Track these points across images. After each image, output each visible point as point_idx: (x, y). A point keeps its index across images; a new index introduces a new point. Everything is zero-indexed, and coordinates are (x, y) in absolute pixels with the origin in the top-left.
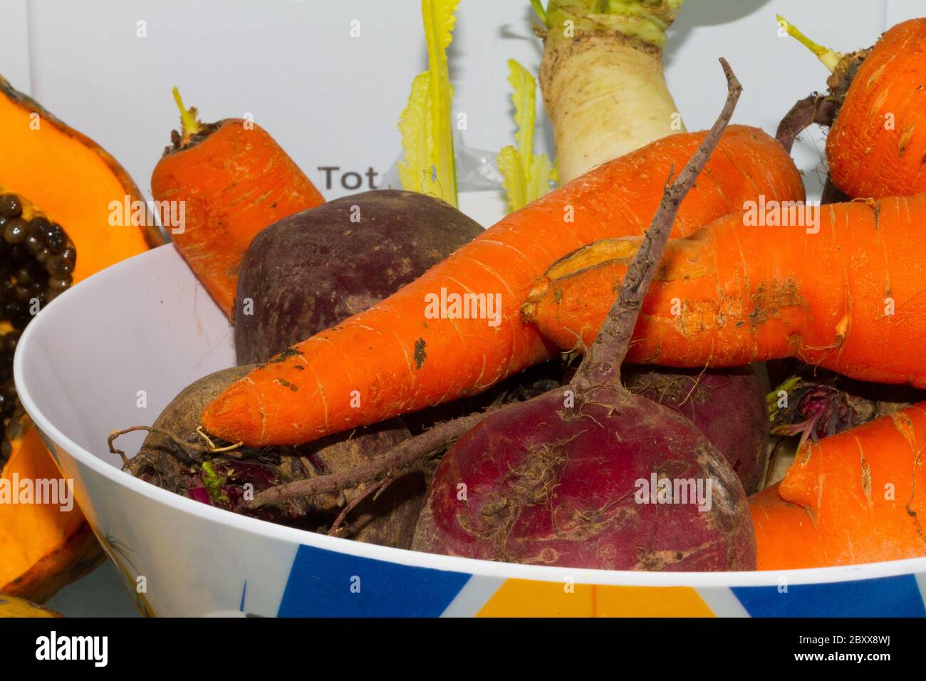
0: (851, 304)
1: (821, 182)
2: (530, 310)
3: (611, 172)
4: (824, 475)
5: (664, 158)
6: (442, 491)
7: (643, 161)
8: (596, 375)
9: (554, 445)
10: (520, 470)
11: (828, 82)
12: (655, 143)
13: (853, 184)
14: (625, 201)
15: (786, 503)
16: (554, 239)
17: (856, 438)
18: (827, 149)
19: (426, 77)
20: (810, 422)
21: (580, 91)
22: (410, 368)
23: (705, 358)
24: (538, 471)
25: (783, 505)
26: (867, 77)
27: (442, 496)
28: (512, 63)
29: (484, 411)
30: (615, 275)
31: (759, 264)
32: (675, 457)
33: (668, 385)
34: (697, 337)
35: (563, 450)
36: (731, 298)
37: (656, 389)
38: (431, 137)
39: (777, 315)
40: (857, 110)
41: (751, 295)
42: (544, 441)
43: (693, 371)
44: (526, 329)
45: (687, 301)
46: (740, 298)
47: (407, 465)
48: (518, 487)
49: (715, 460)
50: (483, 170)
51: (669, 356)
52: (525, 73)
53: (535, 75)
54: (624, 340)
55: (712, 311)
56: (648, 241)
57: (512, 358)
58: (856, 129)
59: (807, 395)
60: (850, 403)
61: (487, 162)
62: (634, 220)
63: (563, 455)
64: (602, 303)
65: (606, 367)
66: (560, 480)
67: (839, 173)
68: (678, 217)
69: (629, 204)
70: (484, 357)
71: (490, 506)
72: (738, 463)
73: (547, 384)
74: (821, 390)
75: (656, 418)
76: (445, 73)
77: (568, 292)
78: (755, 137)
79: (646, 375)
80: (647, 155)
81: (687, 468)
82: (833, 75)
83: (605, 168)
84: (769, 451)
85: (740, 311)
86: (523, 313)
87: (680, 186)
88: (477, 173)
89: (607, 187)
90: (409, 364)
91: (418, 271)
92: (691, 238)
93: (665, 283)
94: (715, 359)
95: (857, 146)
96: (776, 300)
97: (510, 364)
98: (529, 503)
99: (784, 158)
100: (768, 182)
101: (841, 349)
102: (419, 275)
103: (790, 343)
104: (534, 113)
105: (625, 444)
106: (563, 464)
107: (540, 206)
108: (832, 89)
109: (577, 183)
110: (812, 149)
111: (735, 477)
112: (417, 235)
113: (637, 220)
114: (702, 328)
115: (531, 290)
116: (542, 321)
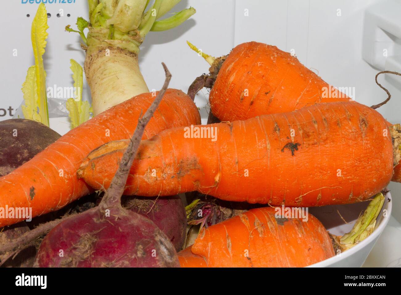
0: (221, 167)
1: (207, 112)
2: (81, 172)
3: (116, 110)
4: (211, 243)
5: (139, 104)
6: (43, 255)
7: (130, 105)
8: (110, 202)
9: (92, 233)
10: (77, 245)
11: (209, 70)
12: (135, 97)
13: (221, 115)
14: (122, 123)
15: (195, 255)
16: (91, 141)
17: (224, 226)
18: (210, 99)
19: (34, 68)
20: (204, 219)
21: (102, 73)
22: (28, 200)
23: (158, 192)
24: (85, 245)
25: (193, 256)
26: (226, 68)
27: (43, 257)
28: (72, 61)
29: (61, 218)
30: (118, 157)
31: (181, 151)
32: (145, 238)
33: (142, 204)
34: (154, 183)
35: (96, 235)
36: (169, 166)
37: (137, 206)
38: (36, 94)
39: (189, 173)
40: (222, 82)
41: (177, 164)
42: (88, 232)
43: (153, 198)
44: (79, 181)
45: (149, 167)
46: (173, 166)
47: (27, 243)
48: (77, 253)
49: (163, 238)
50: (60, 108)
51: (142, 192)
52: (78, 65)
53: (82, 66)
54: (122, 186)
55: (161, 172)
56: (132, 143)
57: (73, 194)
58: (222, 91)
59: (203, 207)
60: (221, 210)
61: (62, 104)
62: (126, 131)
63: (96, 238)
64: (112, 169)
65: (114, 198)
66: (95, 249)
67: (215, 109)
68: (145, 130)
69: (124, 125)
70: (61, 194)
71: (64, 261)
72: (174, 238)
73: (89, 204)
74: (209, 204)
75: (137, 220)
76: (42, 66)
77: (98, 165)
78: (179, 94)
79: (132, 200)
80: (131, 103)
81: (150, 242)
82: (212, 67)
83: (113, 109)
84: (187, 231)
85: (173, 172)
86: (78, 174)
87: (145, 119)
88: (58, 109)
89: (114, 117)
90: (27, 198)
91: (32, 155)
92: (152, 140)
93: (140, 160)
94: (162, 193)
95: (222, 98)
96: (189, 166)
97: (73, 196)
98: (81, 259)
99: (191, 103)
100: (184, 114)
101: (217, 188)
102: (32, 157)
103: (195, 185)
104: (82, 83)
105: (124, 232)
106: (96, 242)
107: (85, 126)
108: (212, 73)
109: (101, 116)
110: (203, 98)
111: (172, 245)
112: (31, 139)
113: (128, 132)
114: (157, 179)
115: (81, 163)
116: (86, 178)
